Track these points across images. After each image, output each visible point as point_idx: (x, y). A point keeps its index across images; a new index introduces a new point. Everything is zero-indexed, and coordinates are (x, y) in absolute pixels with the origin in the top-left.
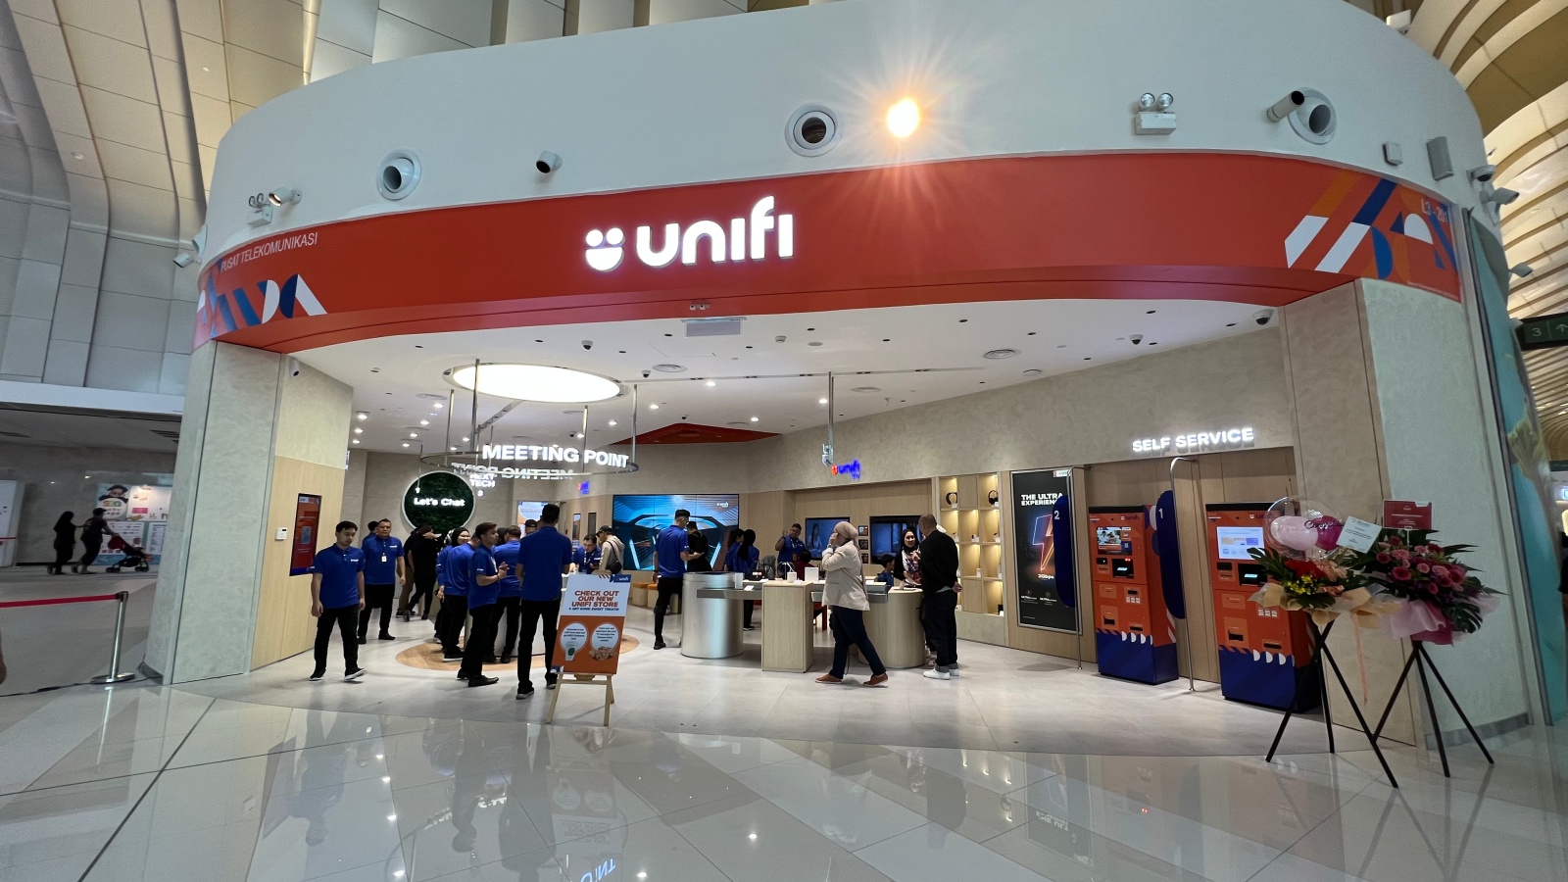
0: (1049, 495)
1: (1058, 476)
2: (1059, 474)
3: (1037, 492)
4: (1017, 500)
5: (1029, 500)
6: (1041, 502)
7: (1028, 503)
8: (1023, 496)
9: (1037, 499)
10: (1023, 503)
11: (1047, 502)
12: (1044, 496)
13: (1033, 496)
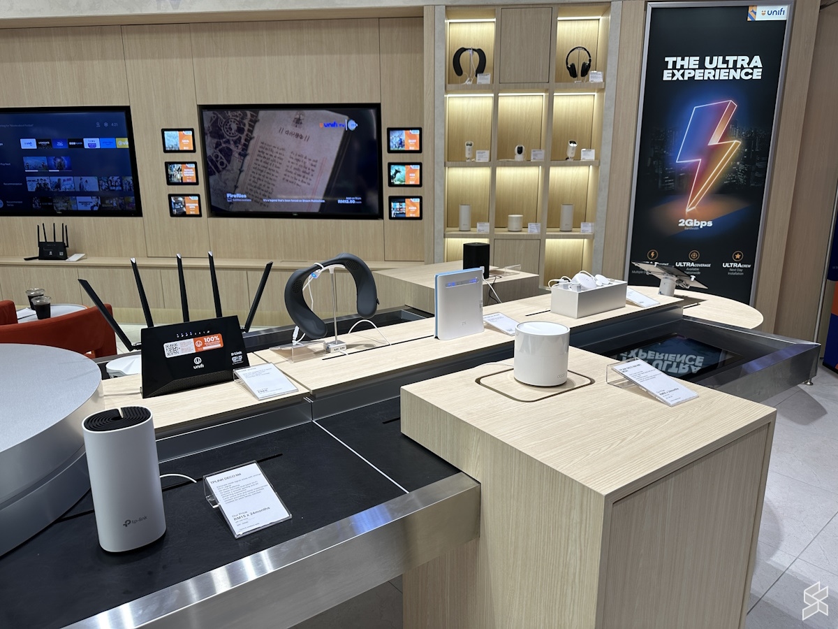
0: (731, 59)
1: (759, 18)
2: (761, 14)
3: (703, 51)
4: (655, 66)
5: (682, 68)
6: (709, 75)
7: (678, 75)
8: (670, 60)
9: (702, 66)
10: (667, 76)
11: (723, 76)
12: (718, 61)
13: (693, 61)
